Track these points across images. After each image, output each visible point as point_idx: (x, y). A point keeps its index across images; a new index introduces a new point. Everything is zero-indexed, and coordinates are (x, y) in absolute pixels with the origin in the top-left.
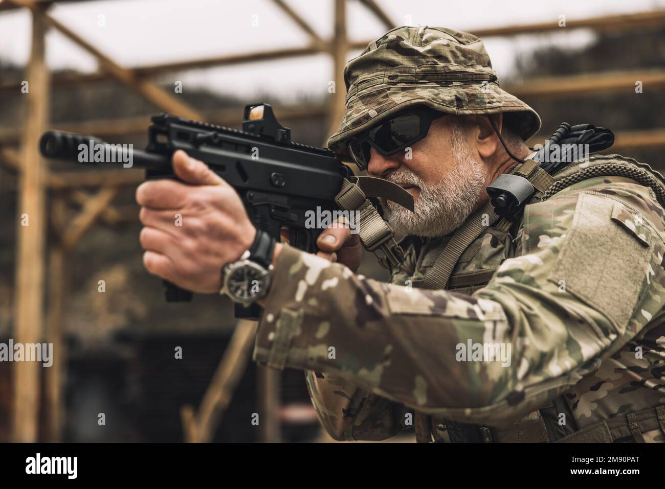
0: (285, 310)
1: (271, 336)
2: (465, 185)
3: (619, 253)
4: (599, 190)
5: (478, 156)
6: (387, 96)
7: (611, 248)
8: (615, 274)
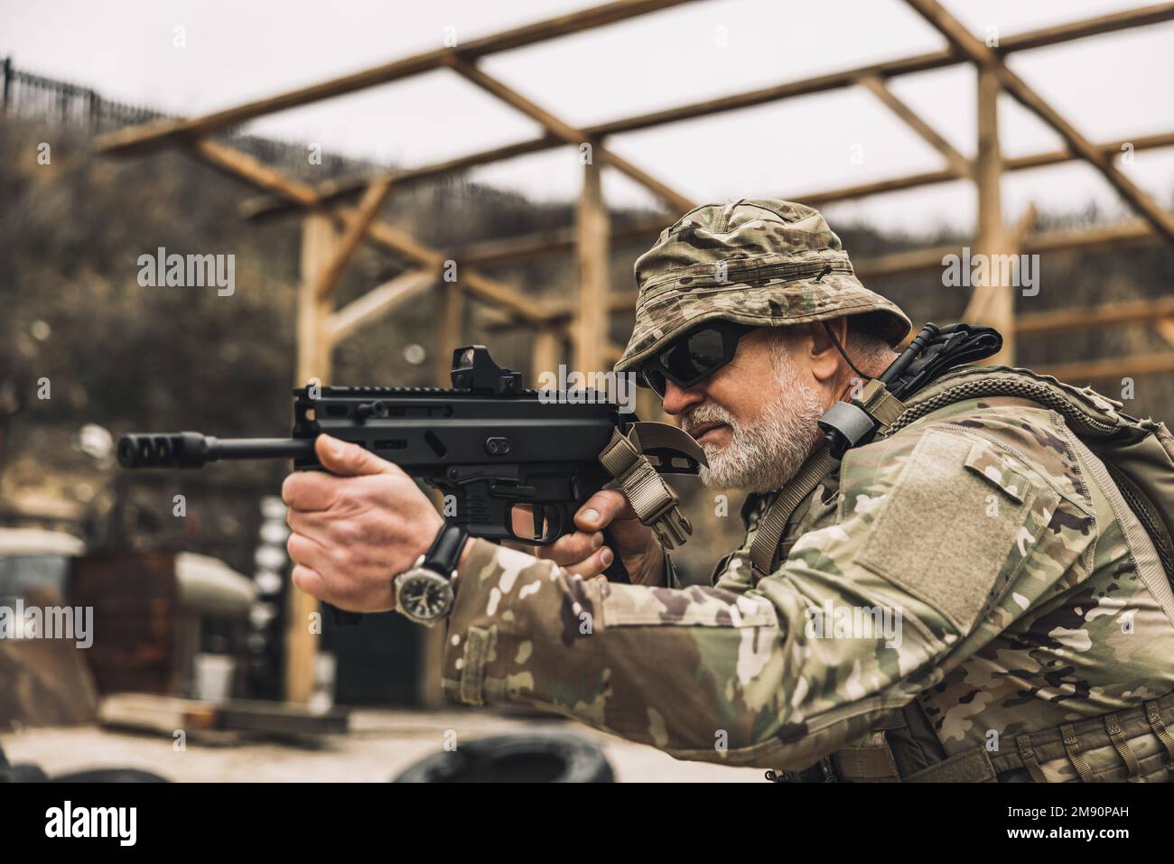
0: (472, 629)
1: (459, 664)
2: (793, 421)
3: (971, 516)
4: (960, 421)
5: (813, 379)
6: (678, 308)
7: (958, 510)
8: (959, 547)
